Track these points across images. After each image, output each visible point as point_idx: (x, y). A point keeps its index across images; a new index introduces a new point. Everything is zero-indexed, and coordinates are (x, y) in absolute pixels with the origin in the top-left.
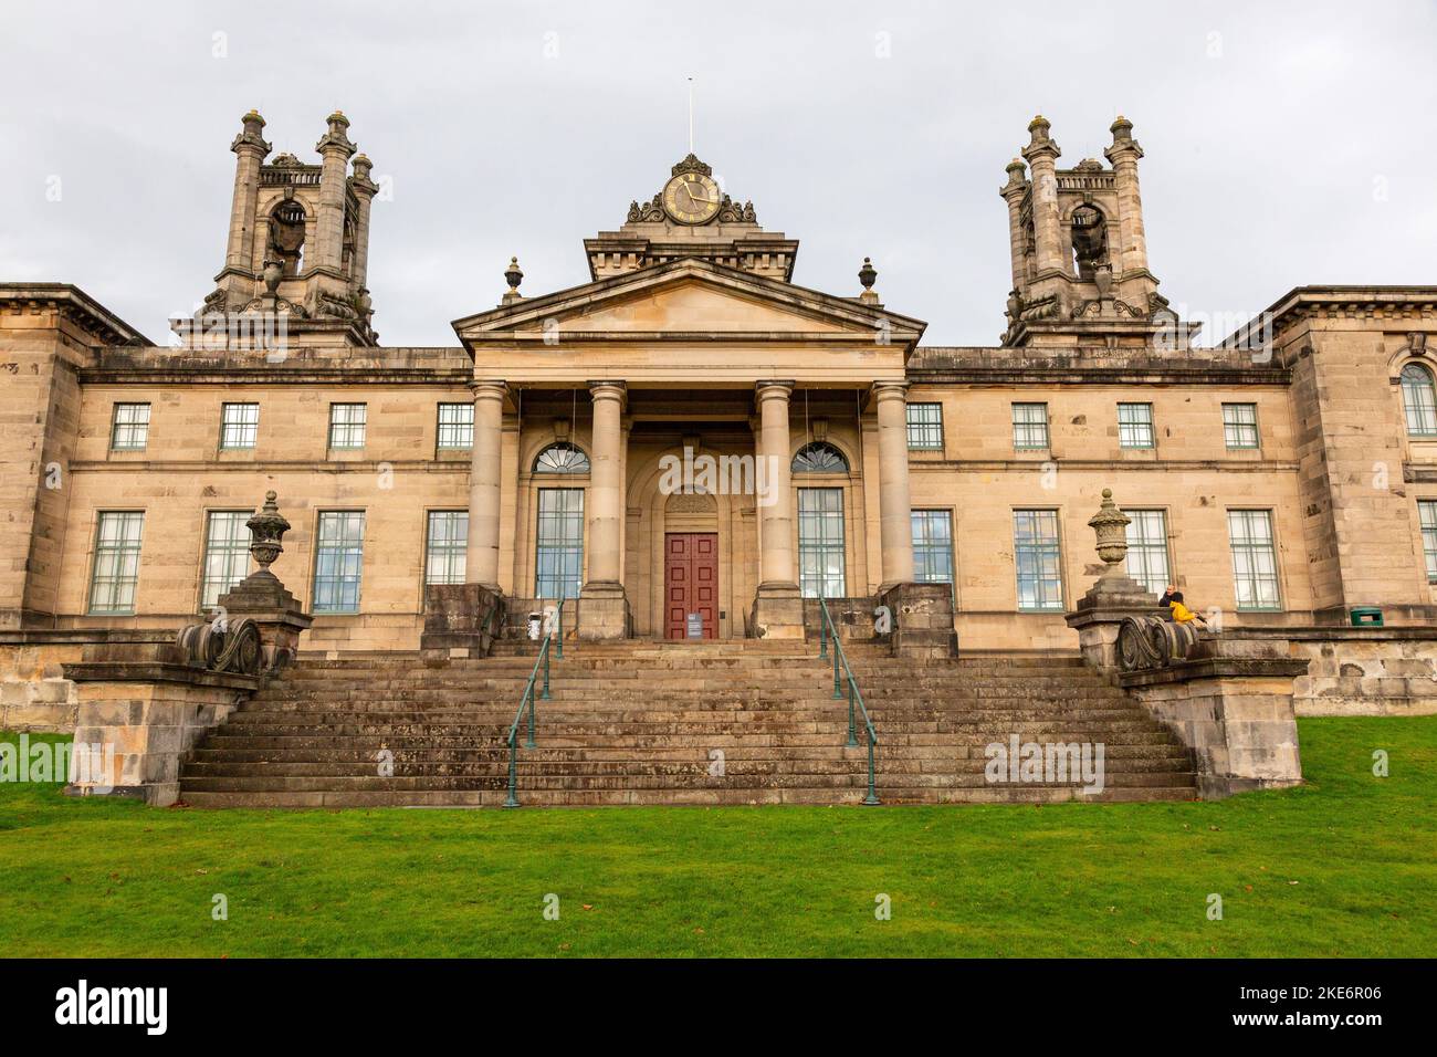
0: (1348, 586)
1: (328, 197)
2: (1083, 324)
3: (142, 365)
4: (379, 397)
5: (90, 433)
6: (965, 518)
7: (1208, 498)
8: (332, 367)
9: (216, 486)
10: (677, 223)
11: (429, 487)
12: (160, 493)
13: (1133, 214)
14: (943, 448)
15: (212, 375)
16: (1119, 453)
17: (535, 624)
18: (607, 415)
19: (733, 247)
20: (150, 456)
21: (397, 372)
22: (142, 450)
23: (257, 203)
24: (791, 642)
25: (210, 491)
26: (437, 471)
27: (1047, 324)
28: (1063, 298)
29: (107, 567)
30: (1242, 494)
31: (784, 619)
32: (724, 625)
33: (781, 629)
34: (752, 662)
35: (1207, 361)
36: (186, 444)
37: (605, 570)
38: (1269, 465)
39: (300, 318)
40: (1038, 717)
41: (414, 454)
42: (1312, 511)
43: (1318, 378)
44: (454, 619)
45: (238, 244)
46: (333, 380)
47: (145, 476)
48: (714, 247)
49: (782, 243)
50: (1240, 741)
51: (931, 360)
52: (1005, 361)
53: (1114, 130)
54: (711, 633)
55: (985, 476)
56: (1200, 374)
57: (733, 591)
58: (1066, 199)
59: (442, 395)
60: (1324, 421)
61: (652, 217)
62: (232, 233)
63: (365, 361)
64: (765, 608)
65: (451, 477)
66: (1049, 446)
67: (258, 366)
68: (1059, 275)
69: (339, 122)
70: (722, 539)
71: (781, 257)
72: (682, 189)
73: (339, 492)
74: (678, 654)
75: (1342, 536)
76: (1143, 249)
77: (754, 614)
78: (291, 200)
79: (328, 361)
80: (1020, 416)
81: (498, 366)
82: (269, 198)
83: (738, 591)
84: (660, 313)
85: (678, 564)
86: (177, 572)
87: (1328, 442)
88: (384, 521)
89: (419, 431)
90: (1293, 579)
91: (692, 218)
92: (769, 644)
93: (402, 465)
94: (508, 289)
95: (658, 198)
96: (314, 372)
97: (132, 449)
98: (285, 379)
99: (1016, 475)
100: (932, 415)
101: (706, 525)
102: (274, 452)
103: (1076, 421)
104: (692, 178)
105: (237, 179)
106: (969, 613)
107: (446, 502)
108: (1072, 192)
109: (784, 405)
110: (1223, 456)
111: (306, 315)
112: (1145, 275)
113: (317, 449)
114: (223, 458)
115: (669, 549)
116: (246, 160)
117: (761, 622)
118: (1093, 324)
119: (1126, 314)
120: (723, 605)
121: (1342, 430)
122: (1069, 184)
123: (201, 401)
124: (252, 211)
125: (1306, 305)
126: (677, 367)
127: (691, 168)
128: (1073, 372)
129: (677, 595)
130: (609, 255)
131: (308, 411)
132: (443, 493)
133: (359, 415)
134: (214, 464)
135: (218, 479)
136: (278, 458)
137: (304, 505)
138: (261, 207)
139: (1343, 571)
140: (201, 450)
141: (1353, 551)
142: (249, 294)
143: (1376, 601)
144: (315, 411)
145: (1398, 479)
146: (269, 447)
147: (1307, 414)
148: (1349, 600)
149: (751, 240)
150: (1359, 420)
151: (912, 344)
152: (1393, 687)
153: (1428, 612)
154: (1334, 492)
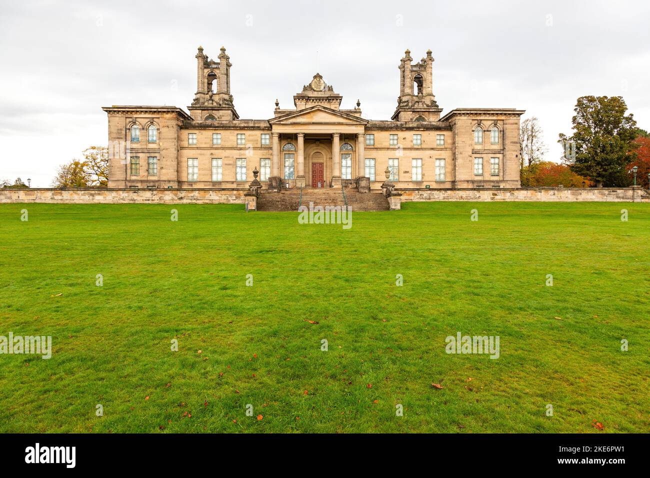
0: (457, 176)
1: (223, 72)
2: (414, 109)
3: (193, 125)
4: (248, 133)
5: (183, 141)
6: (378, 160)
7: (432, 156)
10: (315, 91)
11: (260, 153)
12: (201, 154)
13: (430, 78)
14: (374, 145)
15: (210, 127)
16: (413, 146)
17: (287, 184)
18: (301, 140)
19: (328, 97)
20: (198, 146)
21: (252, 127)
22: (196, 144)
23: (204, 73)
24: (339, 188)
25: (212, 154)
26: (262, 150)
27: (405, 109)
28: (410, 101)
29: (190, 171)
30: (439, 155)
31: (338, 183)
32: (325, 184)
33: (337, 186)
34: (331, 192)
35: (434, 124)
36: (205, 143)
37: (301, 173)
38: (446, 149)
39: (219, 106)
40: (372, 201)
41: (256, 146)
42: (453, 160)
43: (457, 130)
44: (274, 184)
45: (200, 85)
47: (197, 151)
48: (323, 97)
49: (339, 97)
50: (393, 204)
51: (371, 126)
52: (389, 125)
53: (427, 53)
54: (322, 186)
55: (383, 151)
56: (432, 128)
57: (327, 176)
58: (413, 73)
59: (262, 132)
60: (456, 140)
61: (309, 89)
62: (198, 82)
63: (244, 124)
64: (334, 181)
65: (265, 151)
66: (398, 144)
67: (220, 125)
68: (409, 95)
69: (223, 50)
70: (325, 164)
71: (338, 100)
72: (316, 82)
73: (240, 154)
74: (316, 191)
75: (457, 166)
76: (432, 88)
77: (332, 182)
78: (212, 72)
79: (236, 124)
80: (392, 137)
81: (277, 129)
82: (207, 71)
83: (328, 176)
84: (312, 117)
85: (315, 170)
86: (207, 172)
87: (456, 145)
88: (250, 161)
89: (257, 140)
90: (448, 174)
91: (318, 90)
92: (334, 189)
93: (255, 148)
94: (276, 107)
95: (310, 84)
96: (233, 127)
97: (193, 144)
98: (226, 128)
99: (389, 151)
100: (372, 137)
101: (321, 161)
103: (404, 139)
104: (318, 79)
105: (198, 66)
106: (378, 182)
107: (264, 157)
108: (415, 71)
109: (338, 138)
110: (436, 147)
111: (220, 105)
112: (431, 95)
113: (235, 145)
114: (214, 147)
115: (313, 166)
116: (200, 61)
117: (333, 184)
118: (416, 109)
119: (425, 106)
120: (325, 179)
121: (460, 142)
122: (414, 69)
123: (208, 133)
124: (203, 75)
126: (315, 130)
127: (318, 77)
128: (404, 128)
129: (315, 177)
130: (299, 99)
132: (263, 155)
133: (243, 137)
134: (212, 148)
135: (213, 151)
136: (226, 147)
137: (233, 157)
138: (205, 74)
139: (456, 173)
140: (209, 145)
141: (459, 169)
142: (204, 98)
143: (463, 180)
144: (233, 136)
145: (470, 153)
146: (224, 144)
147: (454, 138)
148: (457, 179)
149: (332, 96)
150: (464, 140)
151: (366, 125)
152: (428, 197)
153: (473, 182)
154: (457, 156)
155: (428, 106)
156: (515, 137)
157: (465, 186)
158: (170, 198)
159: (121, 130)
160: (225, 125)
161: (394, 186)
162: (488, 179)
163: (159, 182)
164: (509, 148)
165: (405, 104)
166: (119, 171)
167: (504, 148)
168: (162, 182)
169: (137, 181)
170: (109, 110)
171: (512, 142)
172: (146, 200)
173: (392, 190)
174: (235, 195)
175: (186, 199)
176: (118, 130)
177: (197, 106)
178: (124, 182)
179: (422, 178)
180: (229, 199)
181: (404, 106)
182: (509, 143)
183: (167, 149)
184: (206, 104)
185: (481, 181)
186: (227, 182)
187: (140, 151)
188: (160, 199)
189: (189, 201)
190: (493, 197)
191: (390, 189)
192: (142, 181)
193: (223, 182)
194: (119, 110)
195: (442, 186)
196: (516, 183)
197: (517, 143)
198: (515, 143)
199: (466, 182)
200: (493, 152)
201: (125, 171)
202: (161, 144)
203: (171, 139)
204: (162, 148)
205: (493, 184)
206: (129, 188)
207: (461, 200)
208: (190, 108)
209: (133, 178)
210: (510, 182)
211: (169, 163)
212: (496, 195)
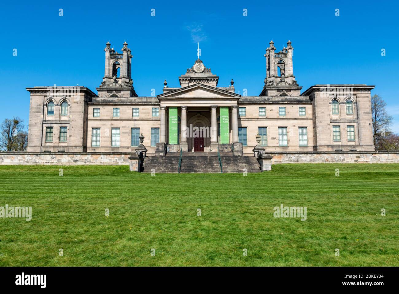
0: (318, 142)
1: (125, 61)
2: (278, 87)
3: (98, 101)
4: (141, 107)
5: (90, 114)
6: (249, 129)
7: (295, 125)
8: (132, 101)
9: (113, 123)
10: (196, 73)
11: (151, 124)
12: (103, 125)
13: (290, 63)
14: (246, 116)
15: (111, 103)
16: (279, 117)
18: (184, 112)
19: (207, 78)
20: (101, 118)
21: (145, 102)
22: (99, 117)
24: (216, 152)
26: (152, 121)
27: (270, 87)
28: (274, 81)
29: (94, 138)
30: (301, 124)
31: (215, 148)
33: (215, 150)
35: (296, 99)
36: (107, 116)
37: (185, 140)
38: (307, 119)
39: (121, 87)
40: (245, 163)
41: (148, 118)
42: (314, 128)
43: (316, 103)
44: (161, 149)
45: (107, 71)
46: (133, 104)
47: (100, 122)
48: (203, 78)
50: (265, 166)
51: (244, 99)
52: (258, 99)
53: (288, 43)
55: (253, 121)
56: (294, 102)
59: (153, 107)
60: (316, 111)
61: (191, 71)
63: (138, 100)
64: (212, 146)
65: (155, 122)
66: (266, 115)
67: (119, 101)
68: (274, 76)
71: (216, 80)
72: (197, 66)
73: (135, 124)
75: (318, 133)
78: (117, 61)
80: (260, 110)
81: (164, 104)
82: (112, 61)
83: (208, 142)
84: (193, 93)
86: (107, 139)
87: (316, 115)
88: (143, 130)
89: (149, 113)
90: (310, 140)
91: (199, 72)
92: (213, 152)
93: (146, 120)
94: (165, 86)
95: (192, 67)
96: (130, 102)
97: (97, 117)
98: (124, 104)
99: (259, 121)
100: (244, 109)
102: (123, 117)
103: (271, 110)
104: (199, 63)
106: (249, 146)
108: (278, 58)
109: (215, 110)
110: (298, 117)
112: (292, 76)
113: (131, 117)
114: (114, 118)
118: (280, 87)
119: (287, 85)
120: (204, 144)
121: (319, 113)
122: (277, 56)
123: (109, 108)
124: (109, 64)
125: (314, 89)
127: (199, 61)
128: (271, 102)
129: (196, 143)
130: (183, 80)
131: (129, 109)
132: (154, 125)
133: (138, 110)
134: (112, 120)
137: (129, 127)
138: (111, 63)
139: (317, 139)
140: (110, 117)
141: (319, 135)
142: (110, 82)
143: (323, 145)
144: (130, 109)
145: (329, 122)
146: (122, 116)
147: (314, 110)
148: (318, 144)
149: (210, 76)
150: (323, 111)
151: (239, 99)
152: (296, 160)
153: (332, 146)
154: (317, 124)
155: (289, 84)
156: (367, 108)
157: (325, 150)
158: (67, 161)
159: (40, 105)
160: (123, 101)
161: (264, 150)
162: (345, 144)
163: (68, 148)
164: (362, 117)
165: (271, 84)
166: (36, 139)
167: (358, 118)
168: (70, 148)
169: (50, 147)
170: (31, 90)
171: (365, 113)
172: (46, 162)
173: (263, 154)
174: (123, 158)
175: (81, 162)
176: (38, 105)
177: (103, 87)
178: (40, 147)
179: (288, 143)
180: (118, 161)
181: (270, 85)
182: (363, 113)
183: (75, 120)
184: (111, 86)
185: (339, 146)
186: (124, 147)
187: (54, 123)
188: (59, 161)
189: (83, 163)
190: (356, 159)
191: (261, 153)
192: (54, 147)
193: (120, 147)
194: (39, 90)
195: (305, 150)
196: (370, 147)
197: (369, 113)
198: (367, 113)
199: (326, 147)
200: (349, 121)
201: (41, 138)
202: (71, 116)
203: (80, 112)
204: (71, 120)
205: (350, 148)
206: (43, 152)
207: (327, 163)
208: (98, 89)
209: (48, 144)
210: (366, 146)
211: (76, 132)
212: (359, 157)
